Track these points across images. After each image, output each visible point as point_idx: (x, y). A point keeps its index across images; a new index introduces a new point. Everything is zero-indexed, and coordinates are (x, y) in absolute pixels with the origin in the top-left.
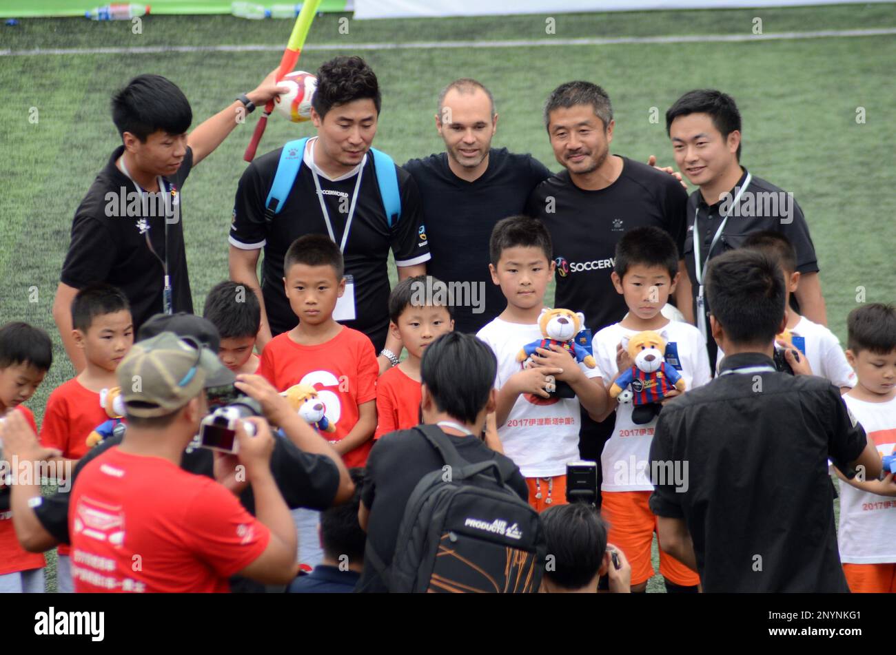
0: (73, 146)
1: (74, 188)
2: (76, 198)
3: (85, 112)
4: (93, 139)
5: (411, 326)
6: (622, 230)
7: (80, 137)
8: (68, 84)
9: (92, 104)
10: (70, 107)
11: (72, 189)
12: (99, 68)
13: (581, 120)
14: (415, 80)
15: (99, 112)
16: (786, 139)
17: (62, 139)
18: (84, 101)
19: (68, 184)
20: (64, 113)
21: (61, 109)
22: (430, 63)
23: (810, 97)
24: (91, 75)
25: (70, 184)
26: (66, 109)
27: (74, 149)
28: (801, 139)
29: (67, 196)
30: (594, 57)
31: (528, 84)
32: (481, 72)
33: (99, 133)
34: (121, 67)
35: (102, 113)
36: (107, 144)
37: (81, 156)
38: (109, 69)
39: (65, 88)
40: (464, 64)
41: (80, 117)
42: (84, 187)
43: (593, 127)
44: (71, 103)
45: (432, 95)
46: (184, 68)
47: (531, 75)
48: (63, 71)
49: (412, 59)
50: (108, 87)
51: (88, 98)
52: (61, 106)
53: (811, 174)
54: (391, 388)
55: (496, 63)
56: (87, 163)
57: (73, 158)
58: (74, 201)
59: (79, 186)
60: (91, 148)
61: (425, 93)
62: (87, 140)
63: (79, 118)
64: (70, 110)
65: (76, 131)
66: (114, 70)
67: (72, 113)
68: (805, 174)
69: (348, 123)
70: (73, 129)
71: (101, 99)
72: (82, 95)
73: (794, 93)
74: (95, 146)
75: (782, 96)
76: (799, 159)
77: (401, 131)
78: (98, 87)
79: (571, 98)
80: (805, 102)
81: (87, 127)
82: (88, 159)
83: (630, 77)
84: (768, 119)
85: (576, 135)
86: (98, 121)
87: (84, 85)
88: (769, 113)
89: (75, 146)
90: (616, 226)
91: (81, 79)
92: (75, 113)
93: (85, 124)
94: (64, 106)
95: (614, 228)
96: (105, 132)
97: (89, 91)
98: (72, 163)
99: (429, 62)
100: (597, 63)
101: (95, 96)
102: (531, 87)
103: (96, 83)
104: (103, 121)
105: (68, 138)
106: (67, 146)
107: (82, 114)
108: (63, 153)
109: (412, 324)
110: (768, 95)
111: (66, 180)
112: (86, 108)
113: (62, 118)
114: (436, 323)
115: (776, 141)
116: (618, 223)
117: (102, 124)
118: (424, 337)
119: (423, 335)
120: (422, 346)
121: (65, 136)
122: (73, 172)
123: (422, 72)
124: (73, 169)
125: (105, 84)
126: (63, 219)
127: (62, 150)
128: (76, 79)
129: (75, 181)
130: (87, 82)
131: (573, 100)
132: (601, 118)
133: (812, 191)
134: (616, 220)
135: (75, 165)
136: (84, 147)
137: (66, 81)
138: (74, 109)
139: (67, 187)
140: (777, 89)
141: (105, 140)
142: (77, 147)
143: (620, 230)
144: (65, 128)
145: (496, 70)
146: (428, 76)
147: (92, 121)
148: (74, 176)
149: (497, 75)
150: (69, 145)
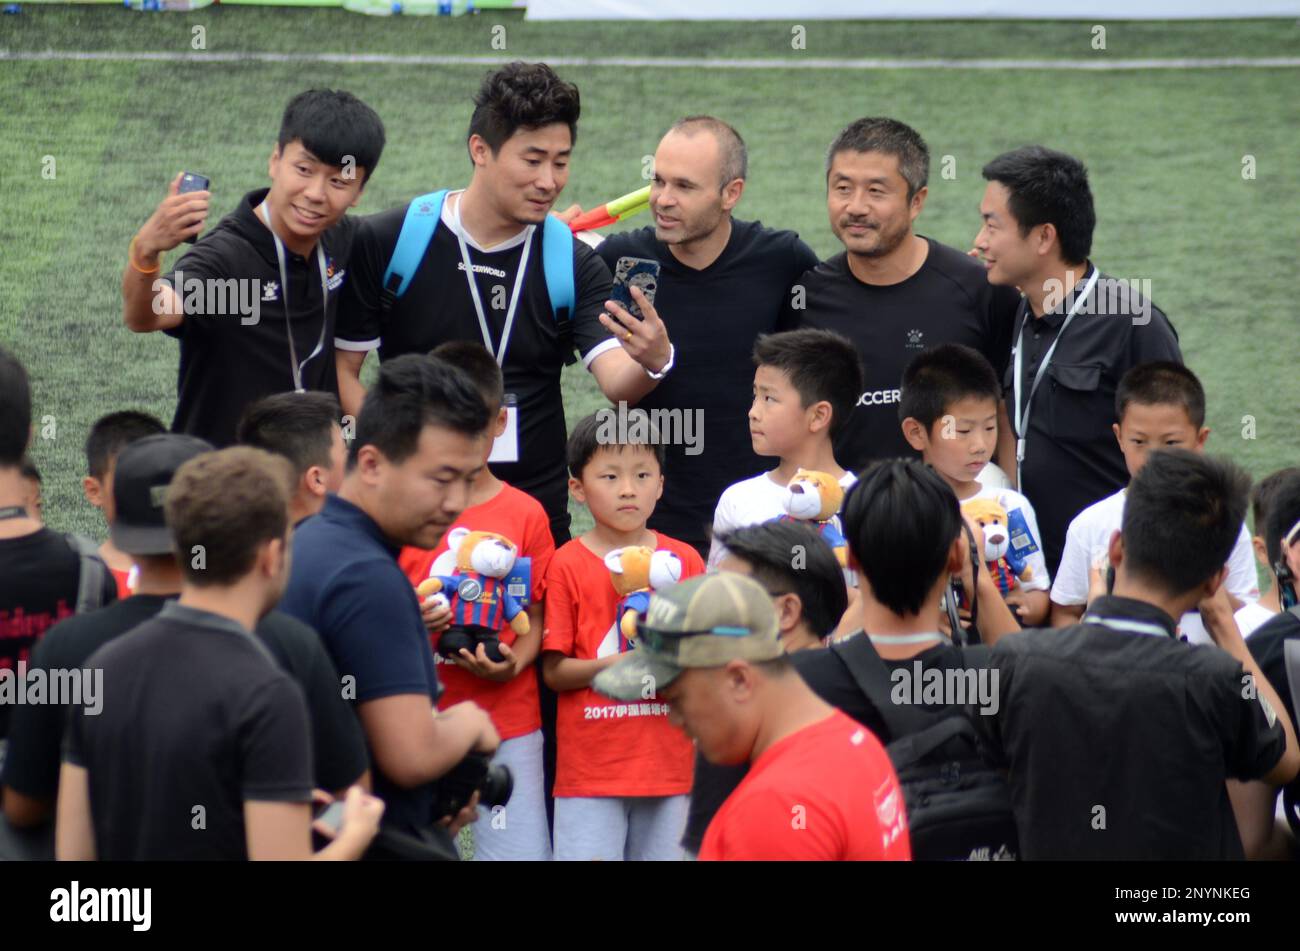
0: (99, 199)
1: (98, 261)
2: (102, 276)
3: (118, 147)
4: (130, 188)
5: (603, 480)
6: (922, 346)
7: (110, 185)
8: (94, 104)
9: (129, 136)
10: (95, 139)
11: (96, 262)
12: (141, 82)
13: (876, 174)
14: (615, 113)
15: (140, 147)
16: (1169, 219)
17: (82, 189)
18: (117, 132)
19: (89, 255)
20: (87, 148)
21: (83, 142)
22: (639, 89)
23: (1206, 156)
24: (129, 93)
25: (93, 255)
26: (90, 142)
27: (101, 203)
28: (1191, 219)
29: (89, 273)
30: (885, 88)
31: (784, 124)
32: (714, 105)
33: (139, 178)
34: (175, 82)
35: (144, 150)
36: (149, 196)
37: (111, 213)
38: (157, 84)
39: (89, 111)
40: (689, 92)
41: (111, 155)
42: (113, 259)
43: (890, 189)
44: (98, 132)
45: (640, 137)
46: (269, 86)
47: (789, 111)
48: (87, 86)
49: (610, 83)
50: (154, 111)
51: (124, 127)
52: (83, 137)
53: (1206, 273)
54: (571, 572)
55: (738, 92)
56: (119, 225)
57: (98, 216)
58: (98, 280)
59: (106, 258)
60: (126, 202)
61: (629, 134)
62: (121, 189)
63: (109, 157)
64: (95, 144)
65: (104, 175)
66: (164, 85)
67: (99, 149)
68: (1196, 273)
69: (537, 157)
70: (100, 174)
71: (142, 130)
72: (115, 122)
73: (1182, 150)
74: (132, 200)
75: (1165, 154)
76: (1186, 250)
77: (592, 190)
78: (139, 110)
79: (869, 139)
80: (1199, 164)
81: (121, 171)
82: (121, 219)
83: (937, 120)
84: (1144, 188)
85: (863, 196)
86: (138, 161)
87: (118, 107)
88: (1143, 181)
89: (102, 198)
90: (912, 340)
91: (114, 98)
92: (103, 148)
93: (117, 166)
94: (88, 138)
95: (909, 343)
96: (148, 179)
97: (125, 117)
98: (96, 223)
99: (636, 88)
100: (889, 96)
101: (135, 124)
102: (790, 130)
103: (137, 104)
104: (145, 161)
105: (91, 187)
106: (90, 197)
107: (114, 149)
108: (83, 209)
109: (604, 477)
110: (1143, 152)
111: (87, 248)
112: (120, 141)
113: (84, 155)
114: (642, 476)
115: (1154, 222)
116: (916, 336)
117: (143, 167)
118: (624, 496)
119: (622, 493)
120: (619, 510)
121: (88, 182)
122: (99, 238)
123: (626, 102)
124: (98, 232)
125: (150, 106)
126: (81, 307)
127: (82, 204)
128: (106, 98)
129: (100, 251)
130: (122, 102)
131: (872, 143)
132: (906, 180)
133: (1205, 299)
134: (913, 332)
135: (101, 226)
136: (116, 201)
137: (91, 100)
138: (101, 143)
139: (89, 260)
140: (1157, 144)
141: (148, 190)
142: (104, 200)
143: (918, 346)
144: (88, 170)
145: (737, 102)
146: (634, 108)
147: (129, 161)
148: (99, 243)
149: (739, 109)
150: (93, 197)
